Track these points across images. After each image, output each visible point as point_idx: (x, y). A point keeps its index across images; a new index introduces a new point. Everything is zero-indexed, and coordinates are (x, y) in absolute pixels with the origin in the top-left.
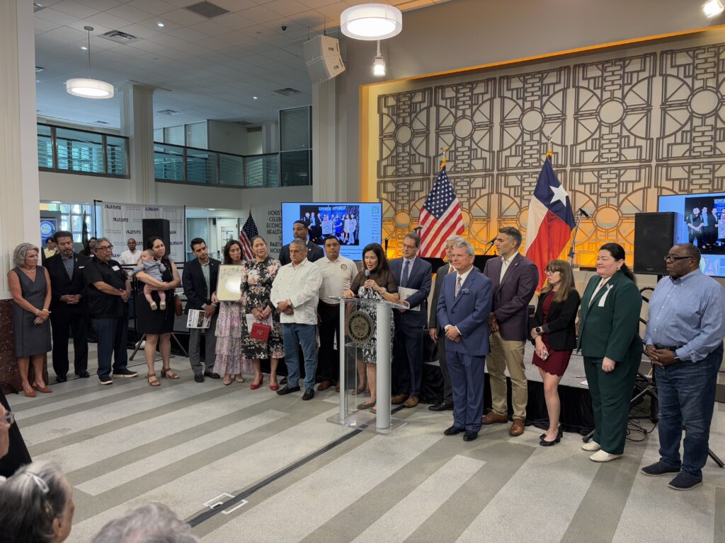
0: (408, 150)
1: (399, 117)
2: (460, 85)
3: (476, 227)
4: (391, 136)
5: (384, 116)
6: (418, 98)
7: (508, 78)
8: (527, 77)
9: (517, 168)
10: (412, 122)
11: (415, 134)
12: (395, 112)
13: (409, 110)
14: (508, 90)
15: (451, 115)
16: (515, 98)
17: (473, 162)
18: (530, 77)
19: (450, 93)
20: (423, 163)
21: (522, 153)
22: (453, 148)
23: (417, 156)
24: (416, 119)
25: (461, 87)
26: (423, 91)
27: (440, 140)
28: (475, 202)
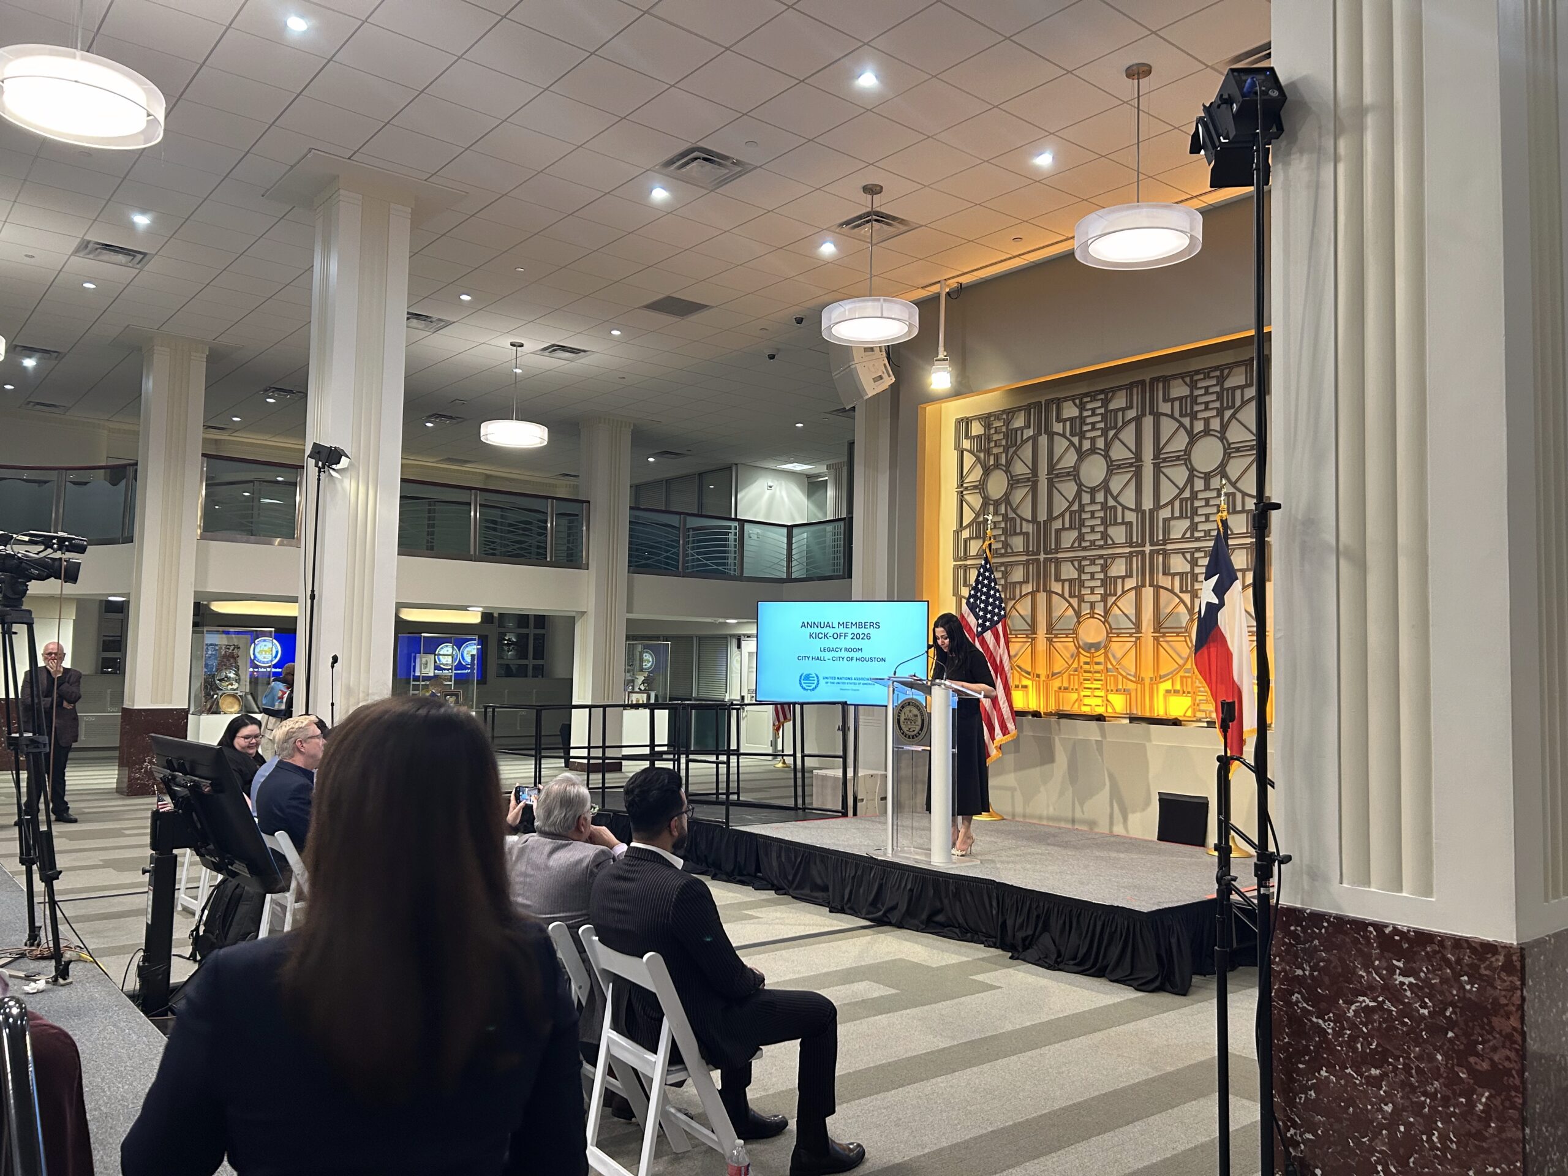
2: (1086, 395)
3: (1118, 648)
4: (975, 487)
6: (1019, 422)
7: (1166, 380)
8: (1196, 378)
9: (1183, 539)
10: (1009, 463)
11: (1014, 482)
13: (1004, 442)
14: (1165, 400)
16: (1177, 414)
17: (1112, 531)
18: (1202, 376)
19: (1070, 411)
20: (1027, 534)
22: (1076, 507)
25: (1089, 399)
26: (1027, 409)
28: (1114, 603)
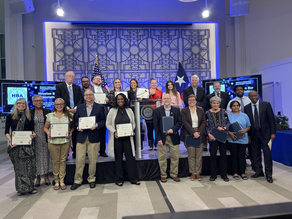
0: (72, 58)
1: (65, 41)
5: (56, 39)
12: (63, 38)
15: (95, 43)
21: (131, 63)
23: (78, 61)
24: (76, 43)
27: (90, 54)
